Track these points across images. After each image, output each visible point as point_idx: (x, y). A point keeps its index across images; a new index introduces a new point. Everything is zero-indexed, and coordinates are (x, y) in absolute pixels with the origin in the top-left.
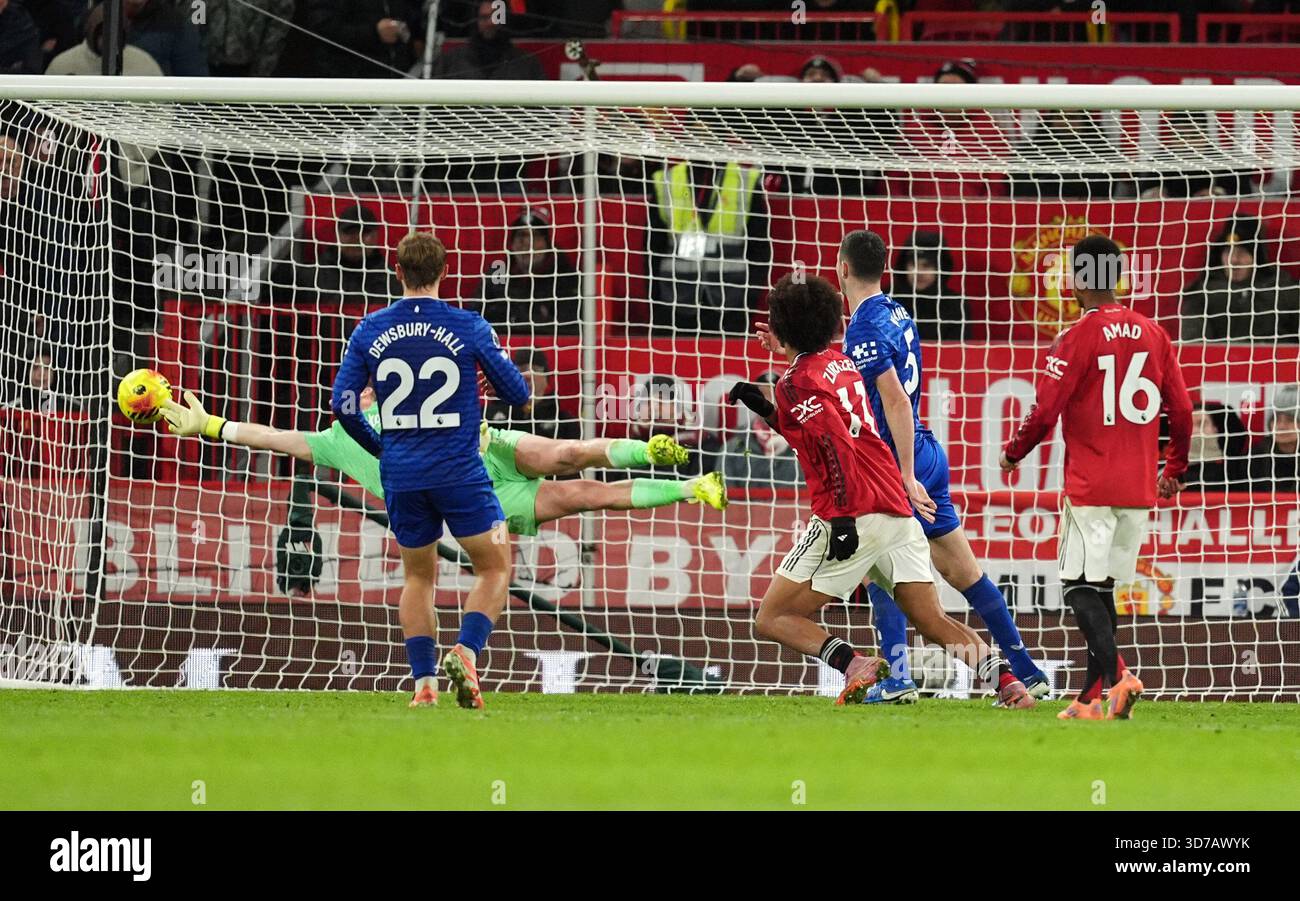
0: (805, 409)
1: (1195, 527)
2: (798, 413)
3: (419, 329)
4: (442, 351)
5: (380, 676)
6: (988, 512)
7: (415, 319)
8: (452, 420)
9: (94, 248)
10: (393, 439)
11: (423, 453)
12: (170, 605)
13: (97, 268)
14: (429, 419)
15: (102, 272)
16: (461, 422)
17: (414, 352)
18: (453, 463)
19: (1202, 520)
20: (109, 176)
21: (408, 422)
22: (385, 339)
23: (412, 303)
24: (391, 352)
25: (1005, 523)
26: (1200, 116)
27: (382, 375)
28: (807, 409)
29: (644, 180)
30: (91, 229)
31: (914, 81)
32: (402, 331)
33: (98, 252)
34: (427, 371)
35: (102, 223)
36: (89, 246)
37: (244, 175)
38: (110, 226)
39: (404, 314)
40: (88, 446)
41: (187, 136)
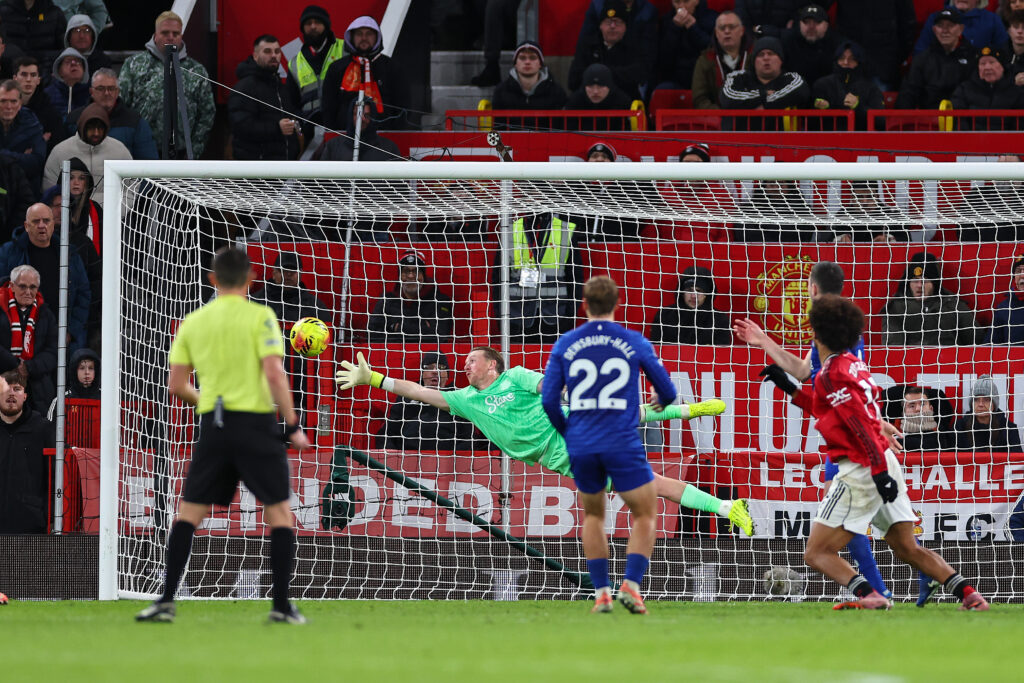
0: (838, 397)
1: (937, 478)
2: (832, 399)
3: (602, 340)
4: (619, 354)
5: (397, 589)
6: (788, 467)
7: (599, 333)
8: (621, 404)
9: (190, 283)
10: (577, 418)
11: (599, 427)
12: (245, 538)
13: (193, 298)
14: (605, 402)
15: (195, 300)
16: (628, 406)
17: (598, 355)
18: (619, 435)
19: (942, 474)
20: (199, 231)
21: (589, 404)
22: (577, 346)
23: (596, 324)
24: (580, 355)
25: (798, 475)
26: (874, 183)
27: (573, 372)
28: (839, 396)
29: (587, 232)
30: (188, 269)
31: (665, 160)
32: (589, 342)
33: (193, 286)
34: (607, 368)
35: (195, 265)
36: (188, 282)
37: (297, 230)
38: (200, 267)
39: (592, 331)
40: (187, 425)
41: (261, 203)
